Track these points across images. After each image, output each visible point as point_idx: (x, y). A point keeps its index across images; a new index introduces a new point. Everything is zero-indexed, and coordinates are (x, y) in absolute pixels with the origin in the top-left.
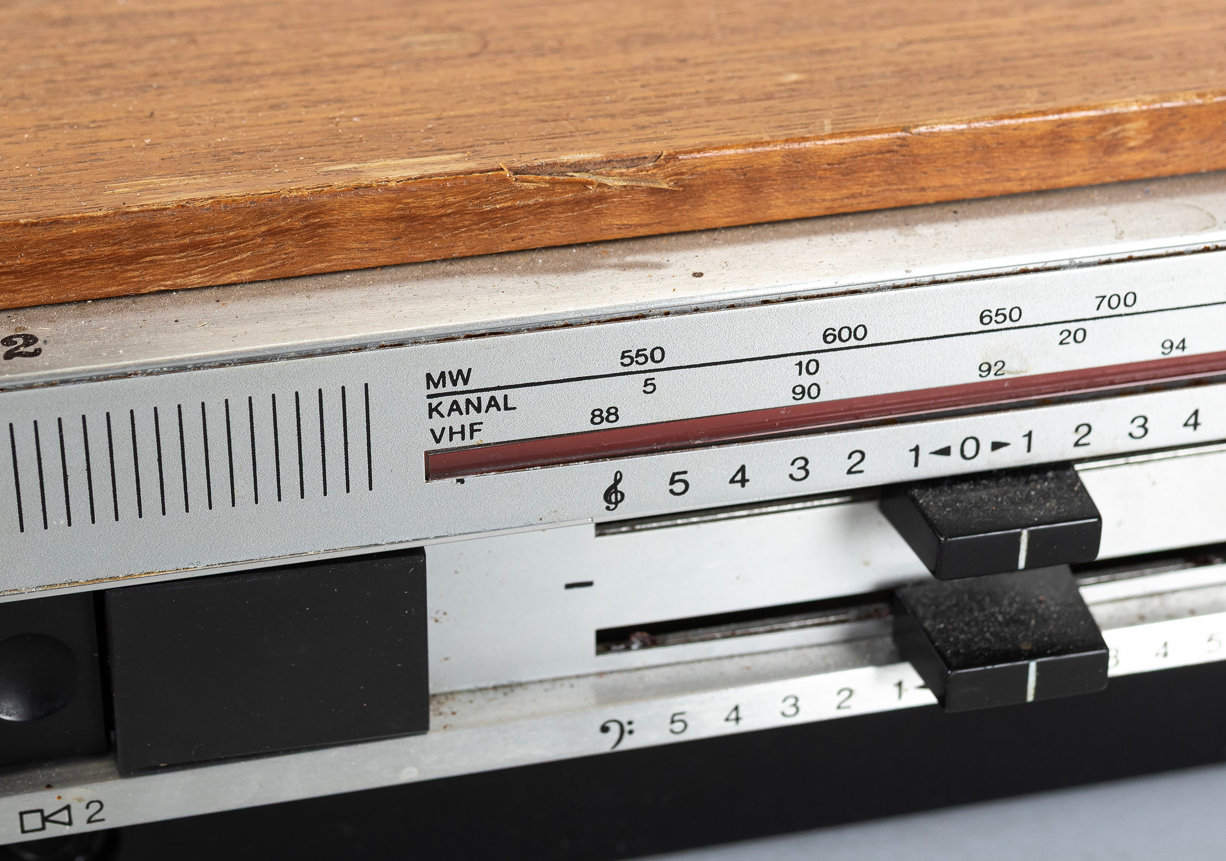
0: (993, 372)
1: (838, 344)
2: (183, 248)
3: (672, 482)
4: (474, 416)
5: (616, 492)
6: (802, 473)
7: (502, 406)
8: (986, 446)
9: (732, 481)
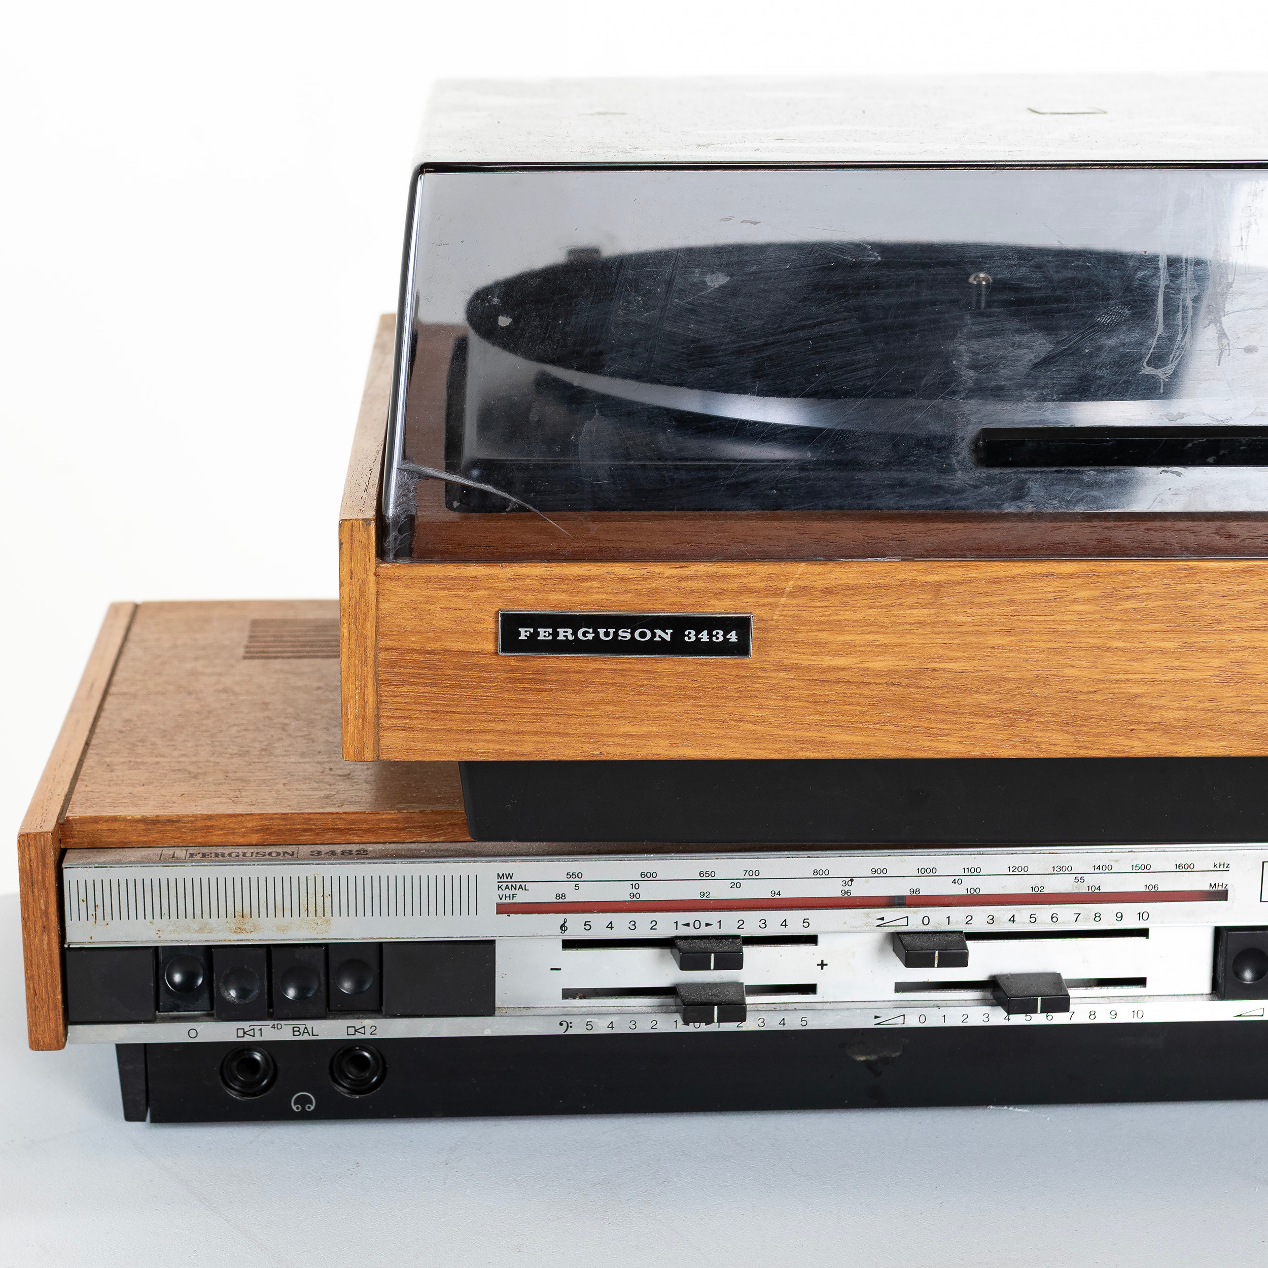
0: (705, 896)
1: (646, 878)
2: (420, 827)
3: (585, 925)
4: (514, 891)
5: (565, 926)
6: (633, 927)
7: (524, 889)
8: (703, 925)
9: (607, 927)
